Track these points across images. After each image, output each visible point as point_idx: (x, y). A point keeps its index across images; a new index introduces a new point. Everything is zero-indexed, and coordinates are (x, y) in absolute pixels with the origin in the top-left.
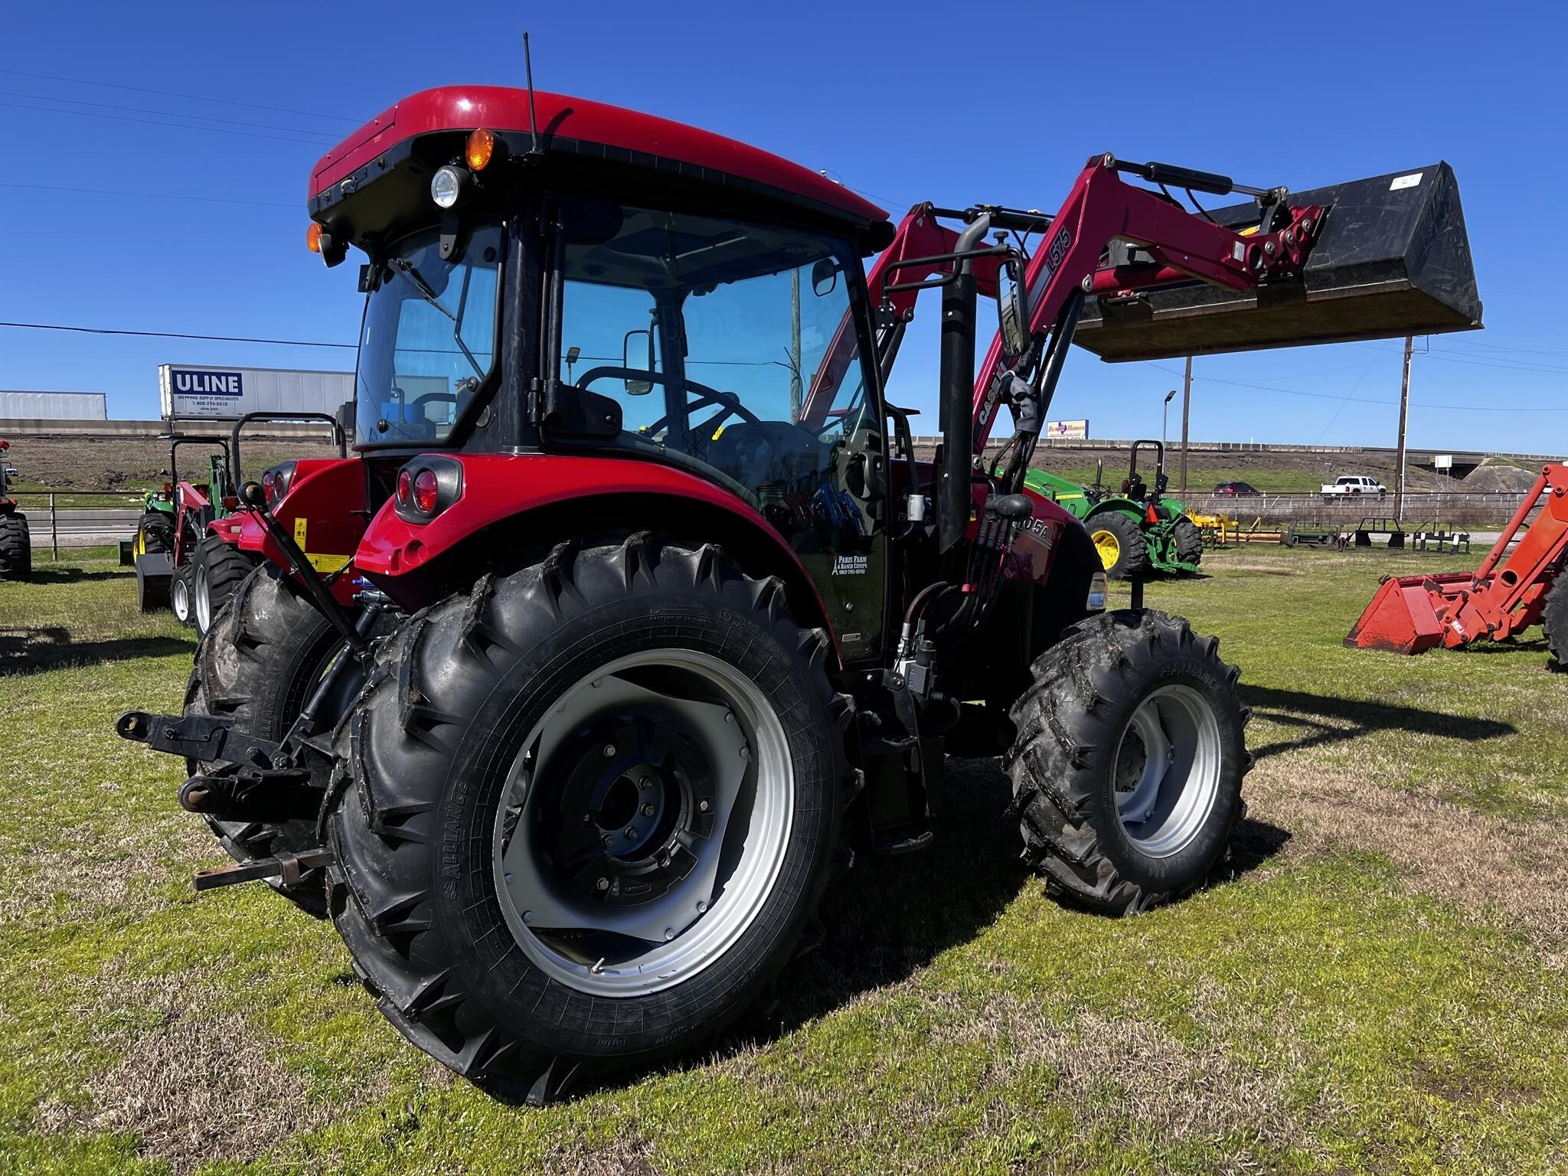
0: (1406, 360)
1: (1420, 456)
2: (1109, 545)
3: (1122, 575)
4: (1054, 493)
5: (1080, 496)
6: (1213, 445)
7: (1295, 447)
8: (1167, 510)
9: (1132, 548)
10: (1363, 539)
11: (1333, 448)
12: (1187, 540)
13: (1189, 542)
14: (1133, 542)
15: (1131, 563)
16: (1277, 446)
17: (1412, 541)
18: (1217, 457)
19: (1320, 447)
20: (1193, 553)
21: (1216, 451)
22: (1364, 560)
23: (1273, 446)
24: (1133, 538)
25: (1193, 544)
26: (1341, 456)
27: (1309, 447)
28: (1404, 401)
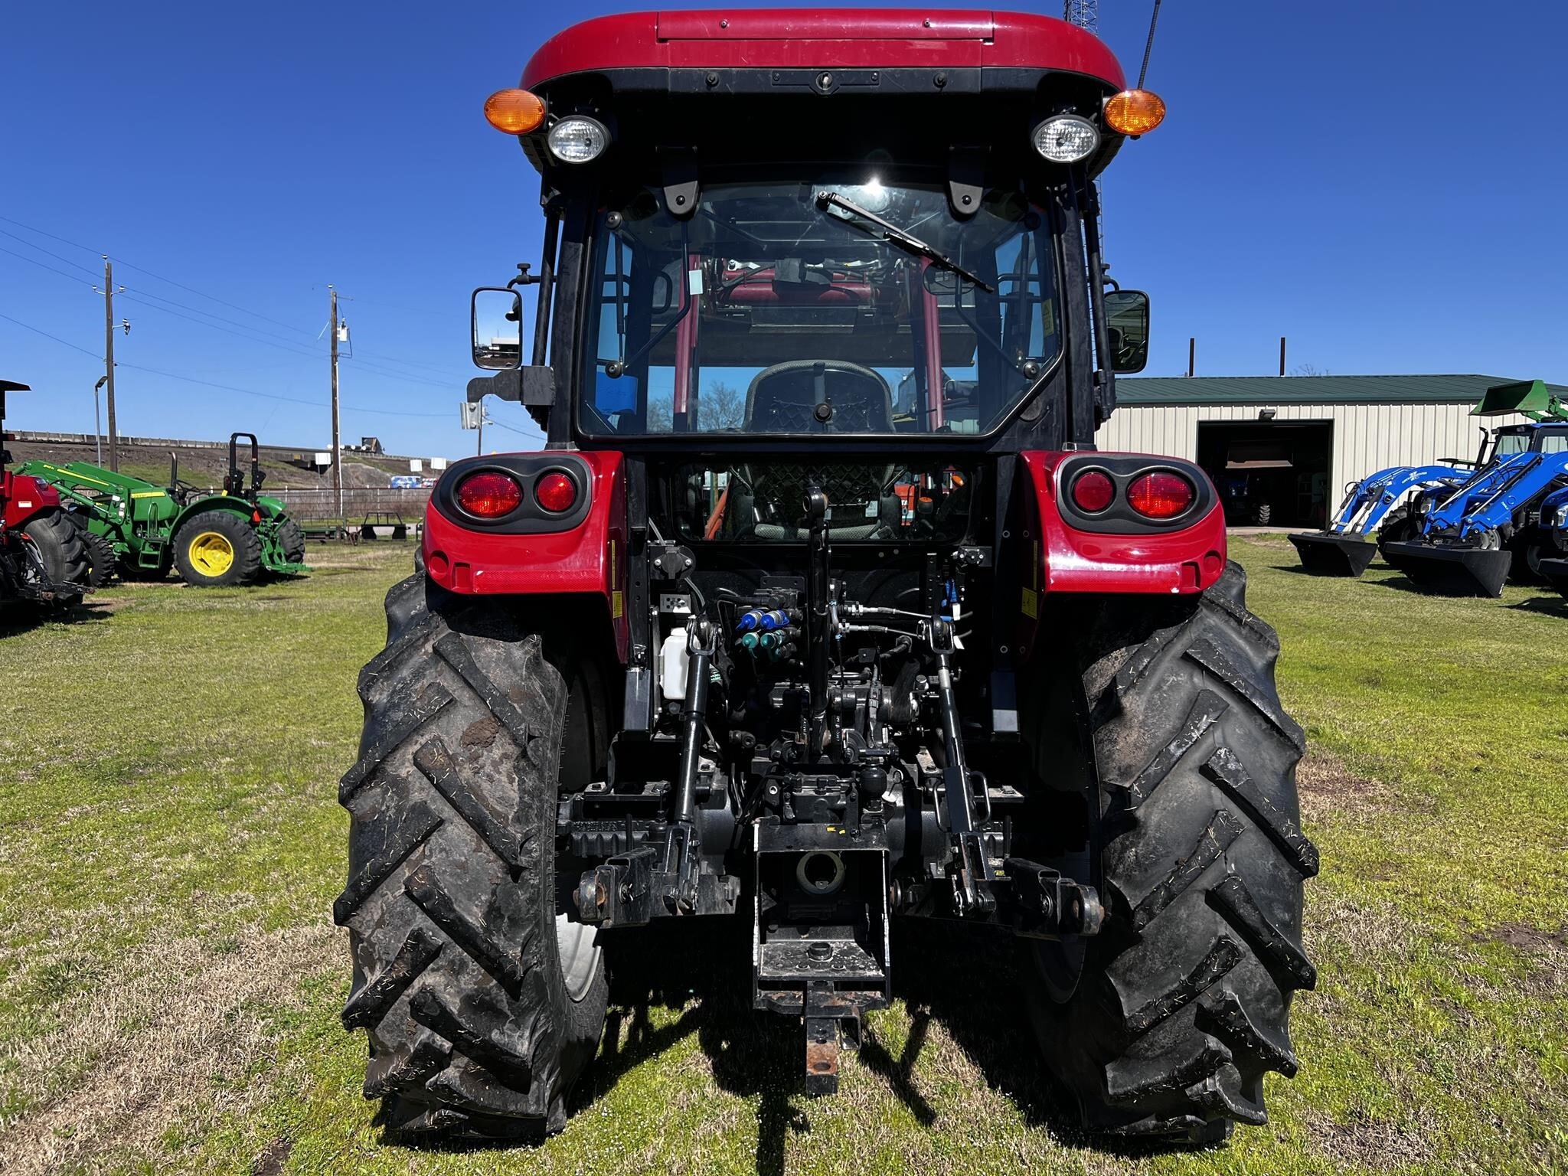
0: (333, 363)
1: (284, 453)
2: (215, 548)
3: (239, 580)
4: (129, 491)
5: (162, 494)
6: (76, 436)
7: (166, 441)
8: (268, 508)
9: (250, 550)
10: (368, 533)
11: (204, 443)
12: (290, 539)
13: (293, 542)
14: (250, 543)
15: (249, 566)
16: (147, 440)
17: (415, 533)
18: (84, 450)
19: (191, 442)
20: (298, 552)
21: (80, 443)
22: (399, 552)
23: (142, 440)
24: (249, 539)
25: (297, 543)
26: (215, 452)
27: (180, 441)
28: (334, 402)
